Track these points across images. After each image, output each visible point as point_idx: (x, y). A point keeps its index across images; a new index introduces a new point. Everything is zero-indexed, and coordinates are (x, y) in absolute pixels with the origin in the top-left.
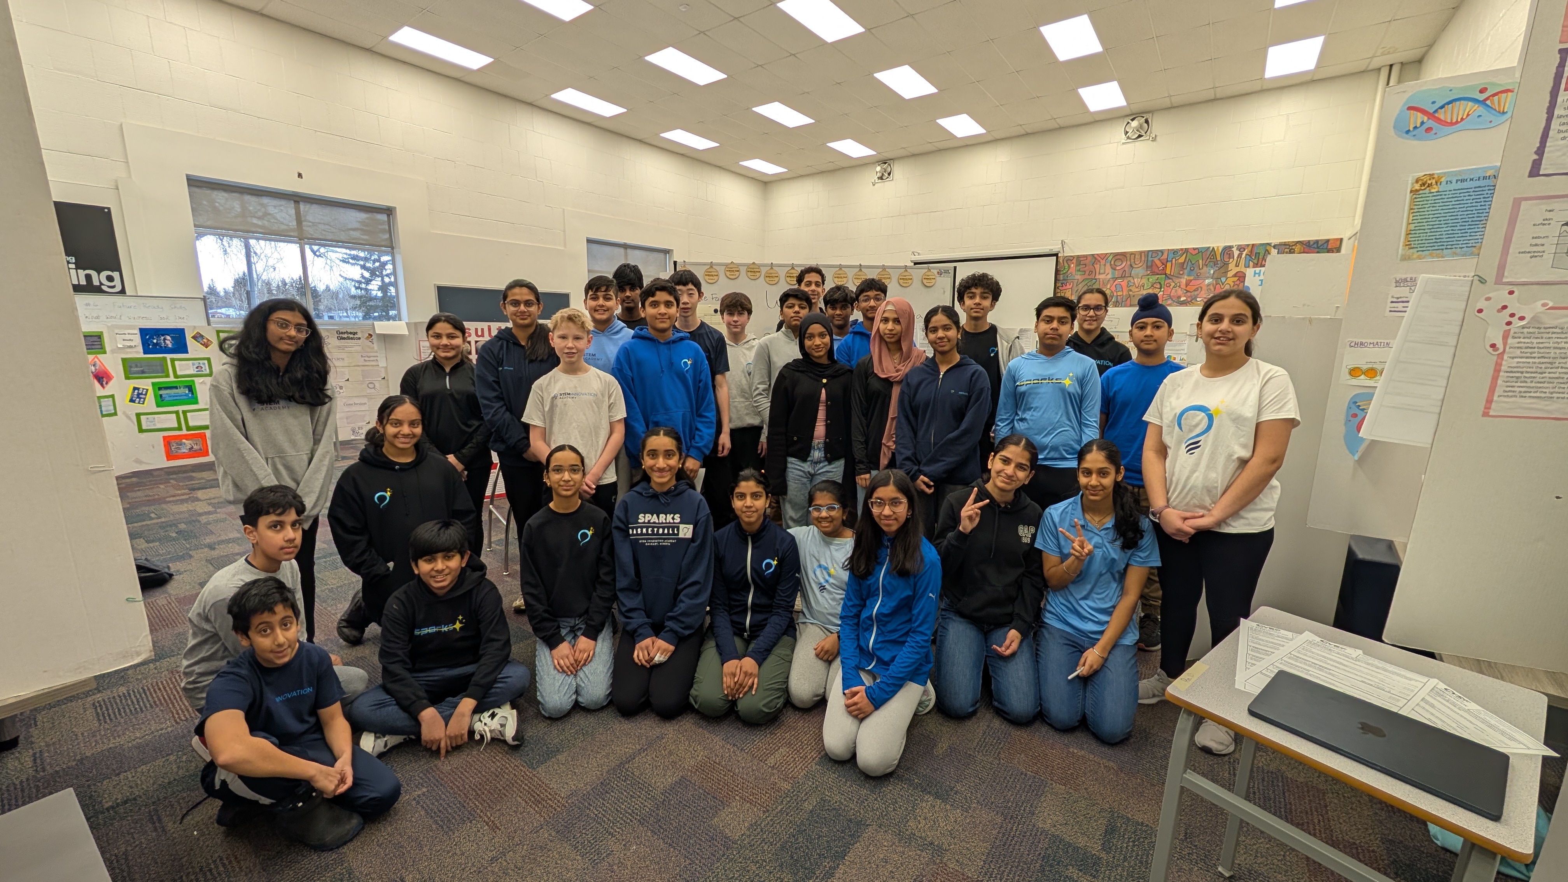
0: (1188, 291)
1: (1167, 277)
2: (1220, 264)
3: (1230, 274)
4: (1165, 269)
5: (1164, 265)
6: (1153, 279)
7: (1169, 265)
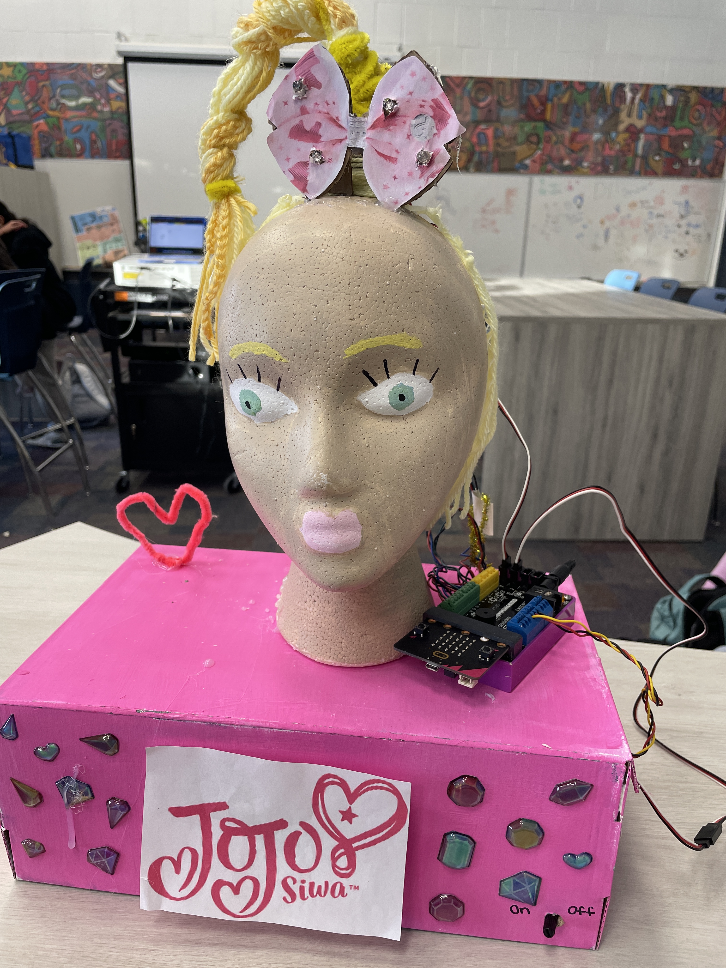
0: (572, 151)
1: (549, 126)
2: (610, 110)
3: (622, 127)
4: (543, 112)
5: (543, 104)
6: (529, 127)
7: (549, 105)
